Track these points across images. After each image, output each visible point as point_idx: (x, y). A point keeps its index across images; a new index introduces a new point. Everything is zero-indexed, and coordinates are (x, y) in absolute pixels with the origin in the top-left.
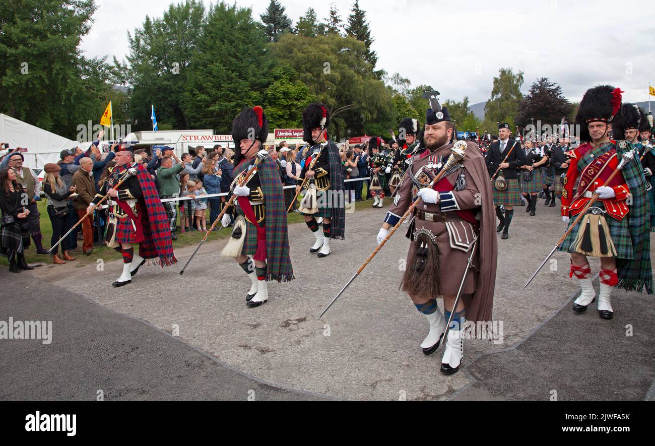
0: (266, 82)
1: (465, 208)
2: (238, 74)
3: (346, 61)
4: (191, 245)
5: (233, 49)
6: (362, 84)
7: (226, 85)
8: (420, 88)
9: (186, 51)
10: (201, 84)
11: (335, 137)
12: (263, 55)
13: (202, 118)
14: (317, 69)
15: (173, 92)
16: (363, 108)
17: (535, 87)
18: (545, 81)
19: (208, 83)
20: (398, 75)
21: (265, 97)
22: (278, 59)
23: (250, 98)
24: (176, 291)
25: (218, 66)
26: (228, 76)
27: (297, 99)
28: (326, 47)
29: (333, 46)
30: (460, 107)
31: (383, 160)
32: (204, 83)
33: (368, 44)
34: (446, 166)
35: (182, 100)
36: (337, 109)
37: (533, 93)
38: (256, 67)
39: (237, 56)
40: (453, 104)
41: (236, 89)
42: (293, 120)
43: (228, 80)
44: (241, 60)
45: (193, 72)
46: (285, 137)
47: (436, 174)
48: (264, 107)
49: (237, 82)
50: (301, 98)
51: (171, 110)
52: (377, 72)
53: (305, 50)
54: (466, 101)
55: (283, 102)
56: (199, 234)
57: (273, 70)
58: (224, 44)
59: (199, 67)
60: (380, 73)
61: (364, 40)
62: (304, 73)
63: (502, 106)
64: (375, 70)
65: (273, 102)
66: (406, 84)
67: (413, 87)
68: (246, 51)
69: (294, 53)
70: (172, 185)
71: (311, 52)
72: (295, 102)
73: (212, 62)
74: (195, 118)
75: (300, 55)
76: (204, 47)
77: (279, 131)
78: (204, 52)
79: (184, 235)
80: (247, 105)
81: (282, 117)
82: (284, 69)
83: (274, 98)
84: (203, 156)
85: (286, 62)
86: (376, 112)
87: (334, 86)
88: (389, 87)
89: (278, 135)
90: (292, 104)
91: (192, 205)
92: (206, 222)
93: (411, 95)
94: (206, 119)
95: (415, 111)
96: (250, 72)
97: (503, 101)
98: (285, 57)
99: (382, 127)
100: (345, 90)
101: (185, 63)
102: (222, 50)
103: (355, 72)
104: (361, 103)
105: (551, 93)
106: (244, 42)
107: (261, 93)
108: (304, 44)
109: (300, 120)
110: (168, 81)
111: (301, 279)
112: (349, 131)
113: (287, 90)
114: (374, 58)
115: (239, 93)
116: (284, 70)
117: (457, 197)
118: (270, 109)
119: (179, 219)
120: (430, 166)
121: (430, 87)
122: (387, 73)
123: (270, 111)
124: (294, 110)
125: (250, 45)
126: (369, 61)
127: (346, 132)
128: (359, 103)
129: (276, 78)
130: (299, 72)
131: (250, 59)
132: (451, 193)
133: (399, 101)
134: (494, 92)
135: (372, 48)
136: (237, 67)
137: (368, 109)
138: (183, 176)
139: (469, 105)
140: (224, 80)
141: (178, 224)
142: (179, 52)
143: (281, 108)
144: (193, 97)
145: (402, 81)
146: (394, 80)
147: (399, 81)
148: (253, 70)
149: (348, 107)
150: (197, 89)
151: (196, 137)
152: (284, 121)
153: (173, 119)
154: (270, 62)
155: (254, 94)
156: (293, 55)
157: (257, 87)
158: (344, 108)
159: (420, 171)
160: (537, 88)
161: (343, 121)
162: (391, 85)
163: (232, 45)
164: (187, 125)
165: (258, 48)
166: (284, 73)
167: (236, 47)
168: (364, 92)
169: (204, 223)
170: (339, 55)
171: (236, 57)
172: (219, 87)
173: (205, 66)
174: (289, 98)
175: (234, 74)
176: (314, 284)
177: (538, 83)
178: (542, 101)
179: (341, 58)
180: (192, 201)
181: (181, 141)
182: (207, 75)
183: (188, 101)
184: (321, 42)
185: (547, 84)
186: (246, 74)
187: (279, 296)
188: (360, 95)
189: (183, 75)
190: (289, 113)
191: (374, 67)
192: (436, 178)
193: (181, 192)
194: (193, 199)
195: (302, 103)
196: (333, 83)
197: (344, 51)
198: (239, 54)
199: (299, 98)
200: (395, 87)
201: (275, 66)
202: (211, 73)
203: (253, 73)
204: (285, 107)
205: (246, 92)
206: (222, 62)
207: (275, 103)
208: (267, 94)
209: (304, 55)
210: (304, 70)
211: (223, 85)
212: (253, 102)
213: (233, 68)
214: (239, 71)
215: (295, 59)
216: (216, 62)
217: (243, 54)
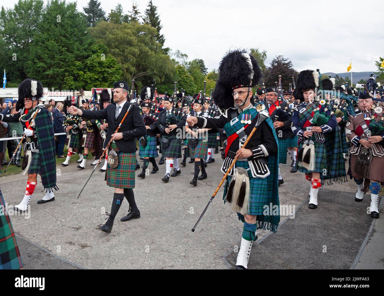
0: (87, 55)
2: (66, 49)
3: (143, 41)
5: (63, 31)
6: (154, 57)
7: (58, 57)
8: (195, 61)
9: (30, 32)
10: (40, 55)
12: (85, 36)
14: (122, 46)
16: (154, 74)
17: (274, 61)
19: (45, 55)
20: (179, 51)
21: (86, 66)
22: (95, 39)
23: (75, 66)
25: (53, 43)
26: (59, 50)
27: (108, 67)
28: (129, 31)
29: (134, 30)
31: (76, 119)
32: (42, 55)
33: (159, 29)
35: (26, 66)
36: (136, 75)
37: (273, 65)
38: (79, 44)
41: (65, 59)
42: (105, 82)
43: (59, 53)
44: (69, 39)
45: (34, 47)
48: (85, 72)
49: (66, 54)
50: (111, 66)
51: (18, 73)
52: (165, 49)
53: (114, 33)
55: (98, 69)
57: (92, 46)
58: (57, 28)
59: (39, 43)
60: (167, 50)
61: (156, 27)
62: (113, 49)
64: (164, 47)
65: (91, 69)
66: (185, 57)
68: (73, 33)
69: (107, 35)
71: (119, 34)
72: (107, 69)
73: (48, 40)
75: (111, 36)
76: (43, 30)
78: (43, 33)
80: (73, 71)
81: (97, 79)
82: (100, 46)
83: (92, 66)
85: (101, 41)
86: (164, 77)
87: (135, 59)
88: (173, 60)
90: (105, 71)
93: (188, 66)
94: (43, 80)
95: (191, 77)
96: (75, 47)
98: (100, 37)
99: (168, 88)
100: (142, 62)
101: (29, 41)
102: (55, 32)
103: (149, 49)
104: (154, 71)
106: (71, 26)
107: (83, 62)
108: (114, 28)
109: (110, 82)
113: (101, 61)
114: (163, 39)
115: (67, 62)
116: (99, 47)
118: (89, 74)
121: (201, 60)
122: (171, 50)
123: (89, 76)
124: (106, 75)
125: (76, 29)
126: (159, 41)
129: (94, 52)
130: (110, 48)
131: (75, 39)
133: (180, 70)
135: (161, 33)
136: (66, 44)
137: (158, 75)
140: (56, 53)
142: (25, 32)
143: (97, 73)
144: (34, 64)
145: (183, 55)
146: (176, 55)
147: (180, 55)
148: (78, 46)
149: (144, 73)
150: (37, 59)
152: (99, 83)
154: (89, 41)
155: (78, 63)
156: (105, 36)
157: (80, 58)
158: (142, 74)
160: (276, 62)
161: (140, 83)
162: (174, 58)
165: (81, 30)
166: (100, 49)
167: (65, 30)
168: (156, 63)
170: (138, 37)
171: (65, 36)
172: (53, 58)
173: (43, 43)
174: (103, 67)
175: (64, 49)
178: (279, 71)
179: (139, 39)
182: (44, 49)
183: (30, 67)
184: (125, 27)
186: (72, 49)
188: (153, 65)
189: (27, 48)
190: (102, 77)
191: (163, 45)
195: (112, 70)
196: (134, 56)
197: (142, 34)
198: (67, 35)
199: (110, 66)
200: (177, 60)
201: (93, 44)
202: (47, 48)
203: (77, 48)
204: (100, 73)
205: (72, 61)
206: (55, 40)
207: (92, 69)
208: (87, 63)
209: (113, 36)
210: (114, 47)
211: (56, 56)
212: (77, 69)
213: (63, 45)
214: (67, 47)
215: (107, 39)
216: (51, 40)
217: (70, 35)
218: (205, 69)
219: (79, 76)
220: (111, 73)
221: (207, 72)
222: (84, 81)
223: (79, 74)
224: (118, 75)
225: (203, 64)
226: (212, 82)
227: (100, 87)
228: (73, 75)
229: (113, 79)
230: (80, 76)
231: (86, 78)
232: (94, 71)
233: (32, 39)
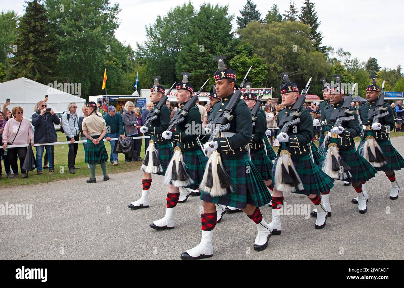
0: (230, 55)
5: (207, 33)
6: (305, 55)
7: (201, 58)
12: (229, 37)
14: (269, 45)
16: (305, 73)
19: (189, 57)
20: (341, 50)
21: (230, 66)
32: (186, 57)
38: (222, 45)
41: (208, 61)
44: (212, 40)
57: (236, 47)
62: (260, 48)
66: (347, 56)
71: (265, 33)
75: (257, 36)
83: (235, 67)
85: (247, 41)
87: (282, 58)
104: (304, 70)
107: (227, 63)
109: (254, 82)
113: (244, 61)
114: (319, 37)
115: (210, 63)
116: (245, 47)
126: (316, 40)
129: (238, 53)
130: (256, 48)
133: (338, 68)
135: (318, 30)
136: (209, 46)
140: (199, 55)
143: (240, 73)
145: (345, 54)
146: (338, 53)
147: (342, 54)
148: (220, 47)
149: (296, 73)
150: (182, 61)
156: (252, 36)
158: (292, 73)
162: (336, 57)
163: (206, 30)
166: (245, 49)
167: (209, 32)
168: (306, 61)
171: (209, 38)
172: (195, 60)
174: (247, 67)
175: (206, 50)
182: (188, 51)
186: (215, 50)
188: (303, 64)
195: (256, 70)
196: (281, 54)
198: (211, 37)
200: (339, 58)
201: (237, 44)
202: (191, 50)
203: (220, 49)
204: (243, 73)
206: (199, 42)
208: (230, 64)
209: (260, 36)
210: (260, 46)
211: (199, 58)
213: (207, 46)
215: (254, 39)
217: (214, 37)
220: (255, 73)
224: (262, 75)
225: (376, 63)
229: (257, 79)
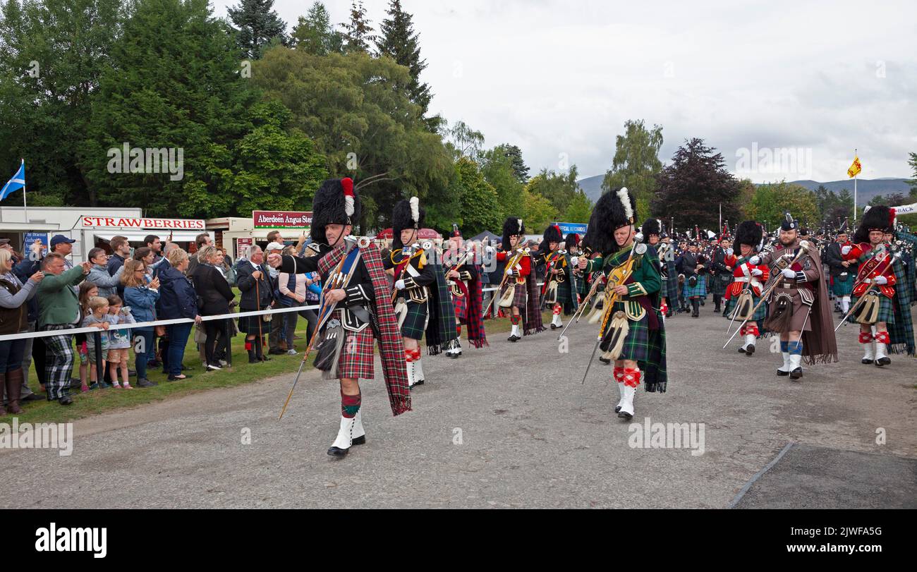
0: (239, 129)
1: (810, 280)
2: (188, 111)
3: (377, 99)
4: (100, 413)
5: (179, 67)
6: (404, 138)
7: (166, 131)
8: (499, 150)
9: (89, 63)
10: (118, 127)
11: (358, 227)
12: (234, 81)
13: (121, 187)
14: (327, 109)
15: (64, 138)
16: (405, 179)
17: (682, 153)
18: (699, 144)
19: (133, 125)
21: (238, 155)
22: (261, 89)
23: (209, 155)
24: (71, 498)
25: (152, 96)
26: (169, 114)
27: (293, 161)
28: (344, 72)
29: (355, 72)
30: (563, 182)
32: (124, 124)
33: (416, 71)
34: (798, 256)
35: (82, 153)
36: (362, 180)
37: (678, 161)
38: (220, 102)
39: (186, 78)
40: (552, 176)
41: (185, 139)
42: (286, 197)
43: (170, 121)
44: (193, 87)
45: (102, 103)
46: (273, 226)
47: (792, 260)
48: (236, 172)
49: (186, 126)
50: (301, 158)
51: (60, 169)
52: (430, 120)
53: (308, 77)
54: (573, 173)
55: (268, 165)
56: (114, 393)
57: (252, 108)
58: (161, 57)
59: (115, 95)
60: (435, 121)
61: (408, 65)
62: (306, 115)
63: (629, 183)
64: (427, 115)
65: (251, 163)
66: (476, 140)
67: (487, 147)
68: (203, 72)
69: (289, 82)
70: (64, 306)
71: (319, 80)
72: (290, 166)
73: (140, 88)
74: (108, 186)
75: (299, 84)
76: (125, 62)
77: (262, 214)
78: (124, 68)
79: (85, 395)
80: (204, 168)
81: (267, 190)
82: (271, 107)
83: (254, 157)
84: (126, 254)
85: (274, 95)
86: (427, 186)
87: (358, 141)
88: (449, 145)
89: (260, 220)
90: (285, 169)
91: (104, 341)
92: (129, 370)
93: (486, 161)
94: (129, 189)
95: (491, 187)
96: (210, 109)
97: (631, 174)
98: (272, 86)
99: (437, 212)
100: (376, 149)
101: (88, 87)
102: (158, 67)
103: (393, 118)
104: (403, 171)
105: (707, 163)
106: (199, 55)
107: (230, 147)
108: (306, 66)
109: (298, 197)
110: (55, 116)
111: (303, 469)
112: (382, 218)
113: (275, 144)
114: (424, 95)
115: (192, 145)
116: (271, 109)
117: (807, 274)
118: (246, 177)
119: (76, 367)
120: (786, 255)
122: (445, 122)
123: (245, 180)
124: (287, 180)
125: (210, 62)
126: (417, 101)
127: (376, 219)
128: (401, 171)
129: (258, 123)
130: (297, 114)
131: (210, 87)
132: (802, 272)
133: (465, 170)
134: (618, 160)
136: (186, 100)
137: (413, 181)
138: (85, 291)
139: (578, 179)
140: (161, 122)
141: (75, 375)
142: (75, 65)
143: (265, 174)
144: (103, 147)
145: (472, 135)
146: (456, 134)
147: (464, 135)
148: (216, 106)
149: (380, 177)
150: (112, 135)
151: (110, 220)
152: (270, 198)
153: (63, 187)
154: (246, 93)
155: (218, 149)
156: (286, 84)
157: (222, 137)
158: (374, 178)
159: (780, 258)
160: (685, 156)
161: (371, 200)
163: (176, 58)
164: (92, 198)
165: (225, 67)
166: (272, 115)
167: (184, 64)
168: (408, 152)
169: (125, 373)
170: (366, 88)
171: (184, 81)
172: (152, 133)
173: (126, 93)
174: (279, 159)
175: (180, 111)
176: (326, 477)
177: (687, 147)
178: (693, 175)
179: (369, 93)
180: (103, 335)
181: (79, 226)
182: (129, 109)
183: (94, 156)
184: (335, 63)
185: (701, 149)
186: (202, 112)
187: (264, 500)
188: (401, 157)
189: (84, 106)
190: (279, 183)
191: (424, 111)
192: (792, 263)
193: (83, 317)
194: (105, 331)
195: (302, 167)
196: (356, 135)
197: (374, 82)
198: (189, 77)
199: (297, 158)
200: (459, 145)
201: (254, 102)
202: (137, 108)
203: (215, 111)
204: (272, 173)
205: (202, 144)
206: (158, 88)
207: (254, 165)
208: (241, 150)
209: (305, 85)
210: (307, 111)
211: (161, 130)
212: (215, 162)
213: (179, 101)
214: (190, 107)
215: (291, 91)
216: (148, 88)
217: (197, 78)
218: (523, 169)
219: (220, 180)
220: (300, 174)
221: (528, 177)
222: (234, 193)
223: (220, 175)
224: (316, 179)
226: (538, 200)
227: (274, 209)
228: (206, 178)
229: (306, 189)
230: (224, 180)
231: (238, 186)
232: (258, 169)
233: (97, 84)
